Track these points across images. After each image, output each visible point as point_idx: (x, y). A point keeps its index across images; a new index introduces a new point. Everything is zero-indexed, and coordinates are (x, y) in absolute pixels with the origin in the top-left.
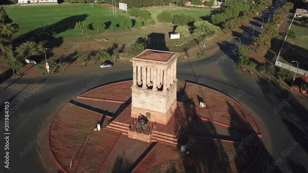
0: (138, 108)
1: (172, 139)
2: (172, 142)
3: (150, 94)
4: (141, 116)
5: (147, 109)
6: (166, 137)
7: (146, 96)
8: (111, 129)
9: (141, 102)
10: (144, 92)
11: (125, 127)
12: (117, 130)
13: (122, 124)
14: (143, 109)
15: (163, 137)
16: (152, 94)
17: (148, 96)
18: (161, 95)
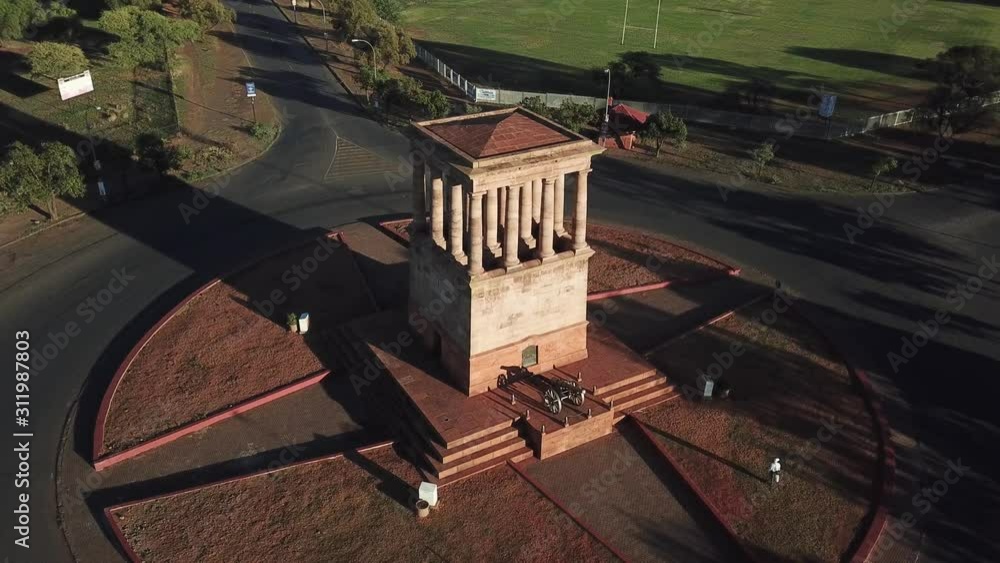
0: (498, 349)
1: (652, 384)
2: (658, 393)
3: (537, 276)
4: (505, 372)
5: (524, 337)
6: (636, 390)
7: (523, 291)
8: (460, 474)
9: (505, 320)
10: (516, 280)
11: (503, 438)
12: (484, 465)
13: (483, 433)
14: (512, 345)
15: (627, 393)
16: (544, 273)
17: (527, 287)
18: (572, 265)
